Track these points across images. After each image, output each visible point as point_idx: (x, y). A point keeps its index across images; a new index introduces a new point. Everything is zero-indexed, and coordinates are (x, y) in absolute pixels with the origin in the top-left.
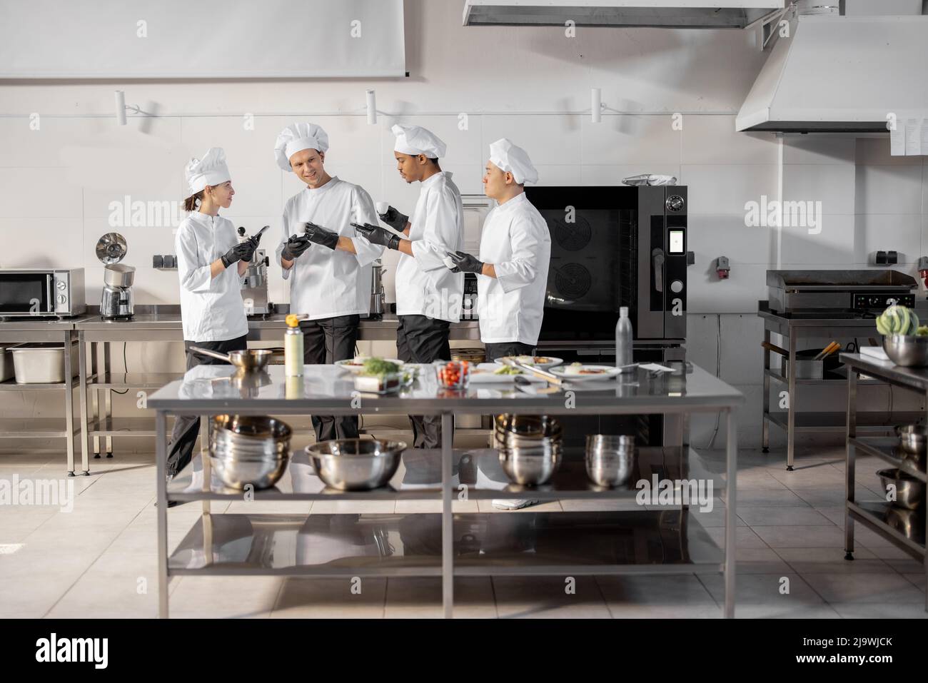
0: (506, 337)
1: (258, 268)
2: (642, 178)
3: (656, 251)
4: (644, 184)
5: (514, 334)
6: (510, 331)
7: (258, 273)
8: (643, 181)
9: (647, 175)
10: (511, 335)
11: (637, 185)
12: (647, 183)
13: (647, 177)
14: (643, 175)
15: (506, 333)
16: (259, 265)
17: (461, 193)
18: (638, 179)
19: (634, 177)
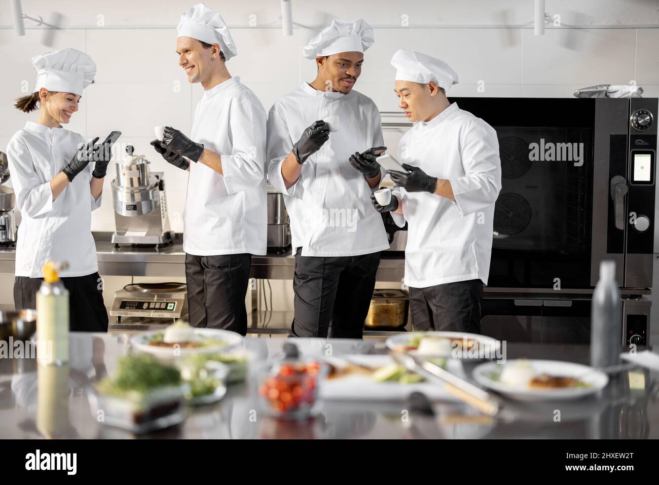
0: (464, 274)
1: (150, 192)
2: (600, 89)
3: (617, 179)
4: (602, 96)
5: (472, 270)
6: (468, 267)
7: (151, 198)
8: (600, 92)
9: (605, 85)
10: (469, 272)
11: (593, 97)
12: (606, 95)
13: (605, 88)
14: (601, 86)
15: (463, 269)
16: (151, 188)
17: (380, 111)
18: (595, 90)
19: (589, 88)
